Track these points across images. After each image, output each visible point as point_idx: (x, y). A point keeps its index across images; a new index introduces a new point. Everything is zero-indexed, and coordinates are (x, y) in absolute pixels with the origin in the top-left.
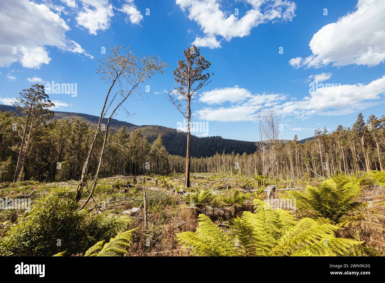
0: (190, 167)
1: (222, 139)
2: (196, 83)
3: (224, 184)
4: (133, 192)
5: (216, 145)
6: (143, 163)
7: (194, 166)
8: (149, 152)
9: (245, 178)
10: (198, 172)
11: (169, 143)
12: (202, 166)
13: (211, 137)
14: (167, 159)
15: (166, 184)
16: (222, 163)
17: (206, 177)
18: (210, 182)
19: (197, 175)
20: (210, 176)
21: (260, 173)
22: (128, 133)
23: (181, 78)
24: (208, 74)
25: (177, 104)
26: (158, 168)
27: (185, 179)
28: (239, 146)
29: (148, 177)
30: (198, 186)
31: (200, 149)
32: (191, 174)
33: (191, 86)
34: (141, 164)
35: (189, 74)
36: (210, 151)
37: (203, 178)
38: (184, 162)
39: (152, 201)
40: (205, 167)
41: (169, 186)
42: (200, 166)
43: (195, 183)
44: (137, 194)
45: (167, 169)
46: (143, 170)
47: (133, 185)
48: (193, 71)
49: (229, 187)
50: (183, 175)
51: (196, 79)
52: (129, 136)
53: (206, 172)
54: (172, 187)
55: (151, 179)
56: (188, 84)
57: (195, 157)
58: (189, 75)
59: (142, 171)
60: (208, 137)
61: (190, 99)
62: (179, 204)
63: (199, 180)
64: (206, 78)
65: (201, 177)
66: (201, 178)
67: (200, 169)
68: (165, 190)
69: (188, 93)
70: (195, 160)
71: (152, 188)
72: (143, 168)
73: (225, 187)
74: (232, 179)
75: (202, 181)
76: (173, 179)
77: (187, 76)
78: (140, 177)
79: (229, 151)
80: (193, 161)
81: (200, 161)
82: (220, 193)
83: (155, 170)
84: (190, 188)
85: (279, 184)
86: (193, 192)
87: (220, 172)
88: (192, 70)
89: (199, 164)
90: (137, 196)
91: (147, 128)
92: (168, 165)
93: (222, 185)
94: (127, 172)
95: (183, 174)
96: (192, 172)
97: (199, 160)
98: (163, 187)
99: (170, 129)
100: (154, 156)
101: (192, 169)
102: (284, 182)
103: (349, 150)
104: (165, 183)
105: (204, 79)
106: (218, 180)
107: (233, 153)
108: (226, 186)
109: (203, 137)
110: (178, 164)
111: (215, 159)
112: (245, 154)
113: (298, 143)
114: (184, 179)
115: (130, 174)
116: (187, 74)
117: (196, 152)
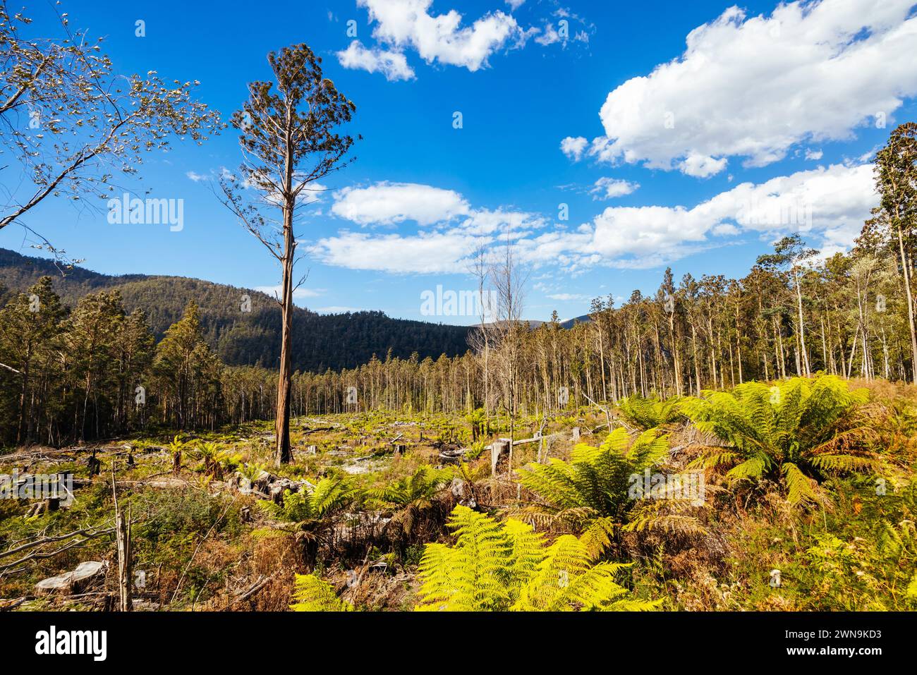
0: (294, 400)
1: (387, 318)
2: (312, 160)
3: (390, 440)
4: (84, 505)
5: (369, 336)
6: (127, 398)
7: (303, 396)
8: (151, 363)
9: (441, 418)
10: (316, 413)
11: (225, 334)
12: (330, 395)
13: (357, 314)
14: (217, 384)
15: (211, 461)
16: (384, 386)
17: (339, 425)
18: (351, 440)
19: (314, 421)
20: (351, 422)
21: (479, 402)
22: (64, 301)
23: (264, 138)
24: (349, 137)
25: (249, 218)
26: (184, 412)
27: (275, 437)
28: (431, 338)
29: (148, 443)
30: (315, 456)
31: (323, 348)
32: (294, 421)
33: (294, 167)
34: (121, 403)
35: (290, 128)
36: (353, 354)
37: (332, 428)
38: (274, 387)
39: (159, 526)
40: (336, 399)
41: (223, 465)
42: (322, 395)
43: (307, 446)
44: (99, 509)
45: (217, 412)
46: (126, 421)
47: (87, 479)
48: (303, 122)
49: (401, 447)
50: (269, 425)
51: (313, 148)
52: (68, 311)
53: (341, 411)
54: (232, 468)
55: (157, 450)
56: (287, 159)
57: (308, 371)
58: (290, 133)
59: (124, 424)
60: (348, 314)
61: (293, 204)
62: (252, 521)
63: (319, 438)
64: (340, 149)
65: (327, 427)
66: (325, 429)
67: (322, 404)
68: (206, 482)
69: (285, 186)
70: (307, 381)
71: (160, 482)
72: (126, 416)
73: (391, 449)
74: (409, 424)
75: (327, 438)
76: (236, 441)
77: (283, 135)
78: (115, 445)
79: (403, 351)
80: (300, 382)
81: (323, 382)
82: (378, 466)
83: (173, 417)
84: (290, 463)
85: (520, 426)
86: (299, 476)
87: (379, 408)
88: (297, 119)
89: (319, 390)
90: (101, 514)
91: (143, 284)
92: (218, 400)
93: (382, 445)
94: (63, 434)
95: (269, 423)
96: (299, 414)
97: (320, 380)
98: (199, 472)
99: (228, 288)
100: (172, 376)
101: (297, 405)
102: (530, 419)
103: (649, 342)
104: (207, 460)
105: (336, 150)
106: (374, 431)
107: (414, 355)
108: (394, 446)
109: (332, 315)
110: (255, 393)
111: (367, 375)
112: (443, 357)
113: (558, 327)
114: (271, 438)
115: (77, 440)
116: (284, 126)
117: (310, 357)
